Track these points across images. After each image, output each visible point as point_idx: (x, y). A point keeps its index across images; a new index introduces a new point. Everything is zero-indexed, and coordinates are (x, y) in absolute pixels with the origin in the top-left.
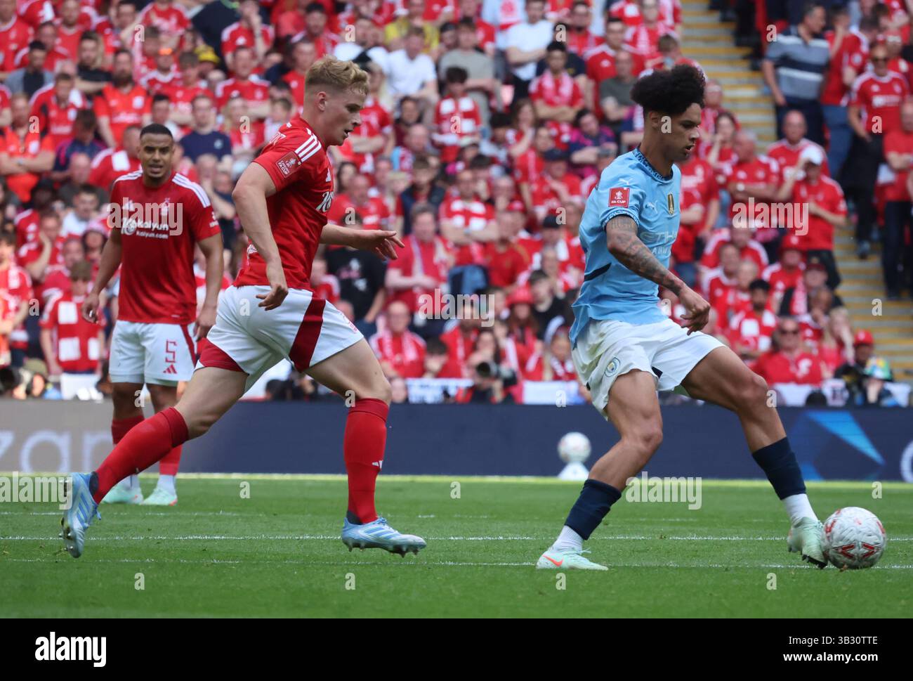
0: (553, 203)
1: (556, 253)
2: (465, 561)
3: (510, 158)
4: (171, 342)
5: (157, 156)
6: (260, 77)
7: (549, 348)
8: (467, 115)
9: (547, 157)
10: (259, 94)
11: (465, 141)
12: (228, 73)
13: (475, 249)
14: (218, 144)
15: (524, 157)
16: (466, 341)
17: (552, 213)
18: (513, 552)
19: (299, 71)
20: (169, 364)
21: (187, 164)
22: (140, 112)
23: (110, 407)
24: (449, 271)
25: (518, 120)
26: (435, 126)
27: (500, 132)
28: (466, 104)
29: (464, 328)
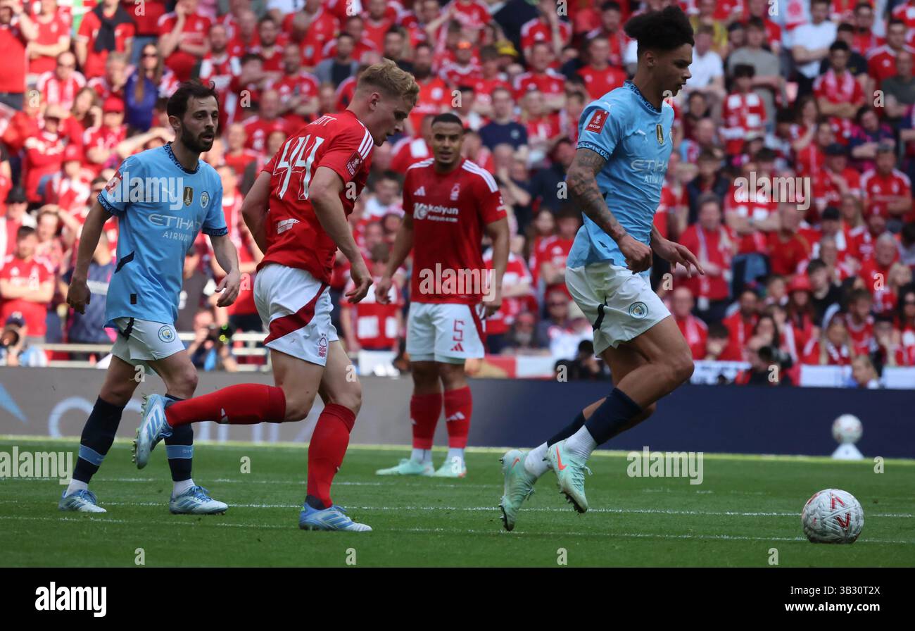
0: (834, 196)
1: (835, 242)
2: (740, 535)
3: (793, 151)
4: (459, 322)
5: (447, 143)
6: (556, 70)
7: (826, 333)
8: (754, 110)
9: (827, 152)
10: (555, 87)
11: (751, 135)
12: (527, 66)
13: (758, 238)
14: (515, 134)
15: (806, 151)
16: (746, 326)
17: (832, 204)
18: (787, 527)
19: (595, 67)
20: (456, 343)
21: (484, 153)
22: (438, 103)
23: (409, 384)
24: (733, 258)
25: (801, 116)
26: (723, 120)
27: (785, 127)
28: (753, 100)
29: (744, 313)
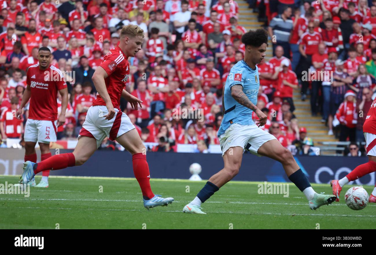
0: (190, 79)
1: (190, 96)
3: (174, 61)
4: (48, 127)
5: (45, 58)
6: (83, 30)
7: (187, 132)
8: (159, 45)
9: (188, 61)
10: (82, 37)
11: (158, 55)
12: (71, 28)
13: (161, 95)
14: (67, 55)
15: (179, 61)
16: (156, 129)
17: (189, 82)
19: (97, 28)
20: (47, 136)
21: (55, 62)
22: (38, 42)
23: (24, 150)
24: (151, 103)
25: (177, 48)
26: (147, 49)
27: (171, 52)
28: (158, 41)
29: (156, 124)
